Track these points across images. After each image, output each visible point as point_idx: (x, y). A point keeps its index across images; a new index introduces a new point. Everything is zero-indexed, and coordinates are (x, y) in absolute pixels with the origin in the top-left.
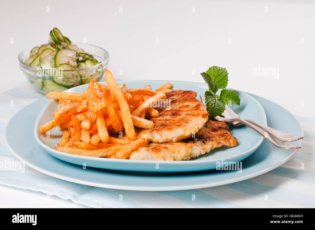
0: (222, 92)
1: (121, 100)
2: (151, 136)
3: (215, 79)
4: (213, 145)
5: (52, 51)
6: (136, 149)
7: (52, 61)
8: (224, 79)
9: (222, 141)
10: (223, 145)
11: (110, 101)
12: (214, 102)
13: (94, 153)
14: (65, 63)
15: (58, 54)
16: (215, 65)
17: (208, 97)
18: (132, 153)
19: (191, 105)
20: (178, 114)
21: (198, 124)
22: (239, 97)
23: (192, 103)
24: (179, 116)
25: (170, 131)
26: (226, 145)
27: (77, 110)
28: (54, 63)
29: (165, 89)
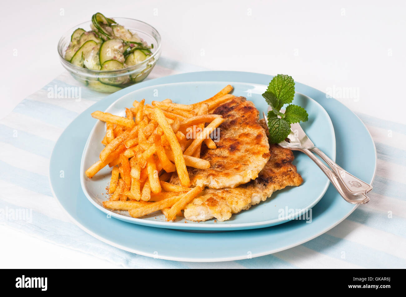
0: (287, 108)
1: (173, 142)
2: (207, 182)
3: (280, 92)
4: (276, 188)
5: (96, 44)
6: (191, 202)
7: (96, 57)
8: (290, 91)
9: (285, 181)
10: (286, 186)
11: (160, 146)
12: (278, 126)
13: (146, 210)
14: (110, 59)
15: (103, 49)
16: (280, 74)
17: (270, 120)
18: (186, 207)
19: (252, 133)
20: (236, 148)
21: (258, 165)
22: (307, 112)
23: (253, 130)
24: (238, 152)
25: (227, 178)
26: (289, 185)
27: (126, 146)
28: (99, 60)
29: (225, 94)
